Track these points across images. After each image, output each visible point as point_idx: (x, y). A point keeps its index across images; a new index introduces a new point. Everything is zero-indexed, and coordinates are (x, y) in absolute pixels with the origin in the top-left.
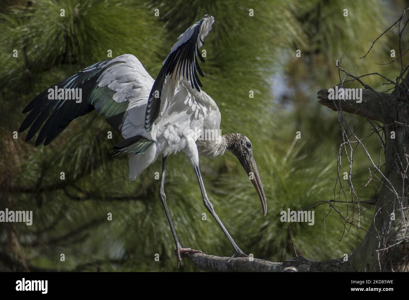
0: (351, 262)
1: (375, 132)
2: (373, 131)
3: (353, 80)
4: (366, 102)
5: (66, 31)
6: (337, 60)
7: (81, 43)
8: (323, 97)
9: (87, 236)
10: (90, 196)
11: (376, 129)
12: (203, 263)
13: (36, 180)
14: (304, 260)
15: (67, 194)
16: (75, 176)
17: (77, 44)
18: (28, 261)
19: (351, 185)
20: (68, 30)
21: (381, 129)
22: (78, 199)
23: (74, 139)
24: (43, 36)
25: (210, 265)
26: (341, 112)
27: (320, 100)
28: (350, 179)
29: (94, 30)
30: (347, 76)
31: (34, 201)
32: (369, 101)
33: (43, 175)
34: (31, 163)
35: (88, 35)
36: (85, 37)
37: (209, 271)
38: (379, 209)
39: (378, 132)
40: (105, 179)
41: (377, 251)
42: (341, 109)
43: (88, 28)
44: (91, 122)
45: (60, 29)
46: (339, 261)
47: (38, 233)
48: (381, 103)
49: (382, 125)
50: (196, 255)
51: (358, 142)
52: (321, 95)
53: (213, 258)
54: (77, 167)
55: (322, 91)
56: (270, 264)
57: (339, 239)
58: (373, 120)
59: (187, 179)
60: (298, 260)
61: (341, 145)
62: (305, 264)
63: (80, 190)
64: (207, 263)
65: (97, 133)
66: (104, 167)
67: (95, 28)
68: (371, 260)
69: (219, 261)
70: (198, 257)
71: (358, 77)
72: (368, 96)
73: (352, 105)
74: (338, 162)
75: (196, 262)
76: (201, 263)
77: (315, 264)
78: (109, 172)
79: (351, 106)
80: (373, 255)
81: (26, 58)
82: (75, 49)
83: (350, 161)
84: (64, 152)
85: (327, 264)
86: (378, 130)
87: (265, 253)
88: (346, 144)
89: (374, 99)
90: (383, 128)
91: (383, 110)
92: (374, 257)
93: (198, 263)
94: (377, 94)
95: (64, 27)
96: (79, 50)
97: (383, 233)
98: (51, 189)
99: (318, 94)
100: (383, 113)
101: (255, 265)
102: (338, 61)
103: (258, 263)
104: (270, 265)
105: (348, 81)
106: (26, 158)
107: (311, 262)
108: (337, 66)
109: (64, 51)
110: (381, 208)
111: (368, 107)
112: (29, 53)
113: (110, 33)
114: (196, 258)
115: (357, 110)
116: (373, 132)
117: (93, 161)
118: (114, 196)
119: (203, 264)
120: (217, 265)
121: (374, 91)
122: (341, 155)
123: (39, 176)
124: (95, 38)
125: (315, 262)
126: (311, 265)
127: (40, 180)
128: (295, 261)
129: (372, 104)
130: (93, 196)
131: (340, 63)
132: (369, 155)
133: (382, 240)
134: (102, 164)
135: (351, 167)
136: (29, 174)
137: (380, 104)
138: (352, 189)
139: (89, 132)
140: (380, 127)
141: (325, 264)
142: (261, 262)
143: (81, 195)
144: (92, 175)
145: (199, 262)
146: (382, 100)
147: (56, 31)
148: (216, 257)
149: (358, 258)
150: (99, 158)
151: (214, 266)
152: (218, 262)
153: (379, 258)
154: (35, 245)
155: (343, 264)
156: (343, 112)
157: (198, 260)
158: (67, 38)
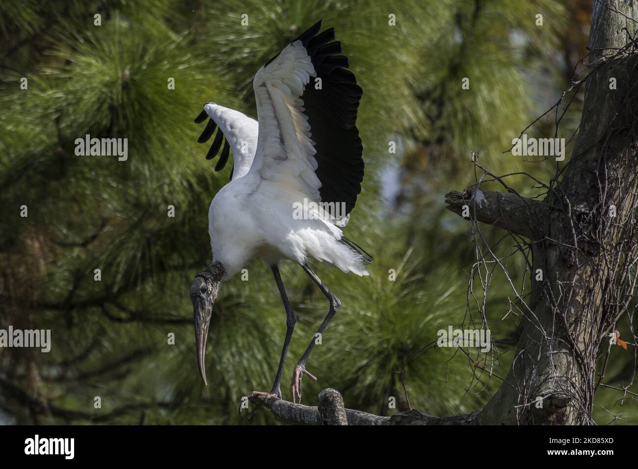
0: (480, 420)
1: (519, 250)
2: (517, 248)
3: (493, 181)
4: (509, 210)
5: (112, 99)
6: (474, 153)
7: (130, 116)
8: (453, 201)
9: (129, 371)
10: (134, 317)
11: (520, 246)
12: (286, 413)
13: (66, 294)
14: (418, 414)
15: (106, 313)
16: (116, 289)
17: (125, 117)
18: (50, 401)
19: (484, 318)
20: (115, 97)
21: (527, 246)
22: (120, 320)
23: (117, 241)
24: (82, 105)
25: (295, 416)
26: (476, 222)
27: (448, 205)
28: (482, 310)
29: (147, 99)
30: (485, 175)
31: (63, 321)
32: (512, 209)
33: (76, 286)
34: (61, 270)
35: (141, 104)
36: (137, 107)
37: (293, 424)
38: (521, 352)
39: (522, 251)
40: (155, 295)
41: (516, 407)
42: (476, 217)
43: (141, 96)
44: (140, 221)
45: (104, 96)
46: (464, 418)
47: (65, 364)
48: (528, 212)
49: (528, 240)
50: (277, 402)
51: (497, 262)
52: (449, 199)
53: (300, 407)
54: (119, 277)
55: (451, 193)
56: (373, 417)
57: (467, 389)
58: (517, 235)
59: (263, 300)
60: (411, 414)
61: (474, 266)
62: (419, 420)
63: (123, 308)
64: (292, 413)
65: (147, 235)
66: (155, 279)
67: (150, 96)
68: (507, 419)
69: (307, 411)
70: (280, 405)
71: (499, 176)
72: (512, 202)
73: (490, 214)
74: (469, 287)
75: (277, 412)
76: (284, 412)
77: (433, 421)
78: (162, 287)
79: (488, 215)
80: (509, 412)
81: (59, 130)
82: (122, 122)
83: (485, 286)
84: (103, 257)
85: (449, 422)
86: (523, 248)
87: (360, 402)
88: (480, 264)
89: (519, 206)
90: (530, 246)
91: (531, 222)
92: (510, 415)
93: (279, 413)
94: (524, 200)
95: (109, 94)
96: (128, 125)
97: (525, 384)
98: (84, 305)
99: (446, 197)
100: (531, 225)
101: (353, 419)
102: (474, 155)
103: (358, 417)
104: (373, 419)
105: (486, 181)
106: (54, 263)
107: (428, 418)
108: (473, 161)
109: (109, 125)
110: (522, 351)
111: (511, 217)
112: (63, 125)
113: (170, 103)
114: (277, 406)
115: (497, 221)
116: (517, 250)
117: (140, 271)
118: (167, 318)
119: (285, 415)
120: (304, 416)
121: (519, 196)
122: (473, 279)
123: (71, 288)
124: (150, 109)
125: (433, 418)
126: (428, 421)
127: (72, 293)
128: (407, 415)
129: (517, 214)
130: (139, 317)
131: (477, 157)
132: (509, 279)
133: (523, 393)
134: (152, 276)
135: (485, 295)
136: (56, 286)
137: (527, 214)
138: (485, 323)
139: (137, 234)
140: (525, 243)
141: (447, 421)
142: (362, 414)
143: (123, 315)
144: (138, 289)
145: (281, 412)
146: (530, 209)
147: (99, 99)
148: (303, 406)
149: (490, 415)
150: (148, 267)
151: (300, 417)
152: (305, 413)
153: (517, 416)
154: (60, 379)
155: (470, 421)
156: (477, 221)
157: (280, 409)
158: (112, 108)
